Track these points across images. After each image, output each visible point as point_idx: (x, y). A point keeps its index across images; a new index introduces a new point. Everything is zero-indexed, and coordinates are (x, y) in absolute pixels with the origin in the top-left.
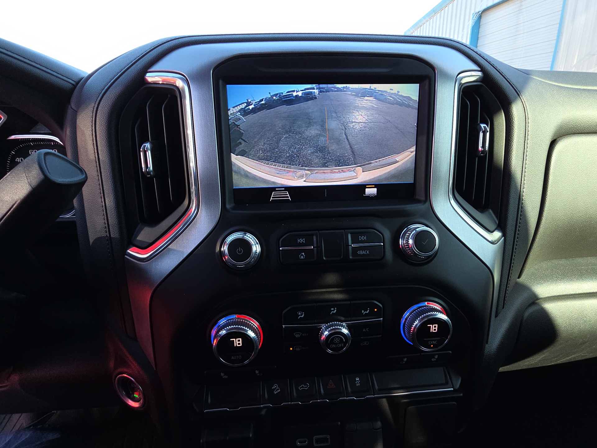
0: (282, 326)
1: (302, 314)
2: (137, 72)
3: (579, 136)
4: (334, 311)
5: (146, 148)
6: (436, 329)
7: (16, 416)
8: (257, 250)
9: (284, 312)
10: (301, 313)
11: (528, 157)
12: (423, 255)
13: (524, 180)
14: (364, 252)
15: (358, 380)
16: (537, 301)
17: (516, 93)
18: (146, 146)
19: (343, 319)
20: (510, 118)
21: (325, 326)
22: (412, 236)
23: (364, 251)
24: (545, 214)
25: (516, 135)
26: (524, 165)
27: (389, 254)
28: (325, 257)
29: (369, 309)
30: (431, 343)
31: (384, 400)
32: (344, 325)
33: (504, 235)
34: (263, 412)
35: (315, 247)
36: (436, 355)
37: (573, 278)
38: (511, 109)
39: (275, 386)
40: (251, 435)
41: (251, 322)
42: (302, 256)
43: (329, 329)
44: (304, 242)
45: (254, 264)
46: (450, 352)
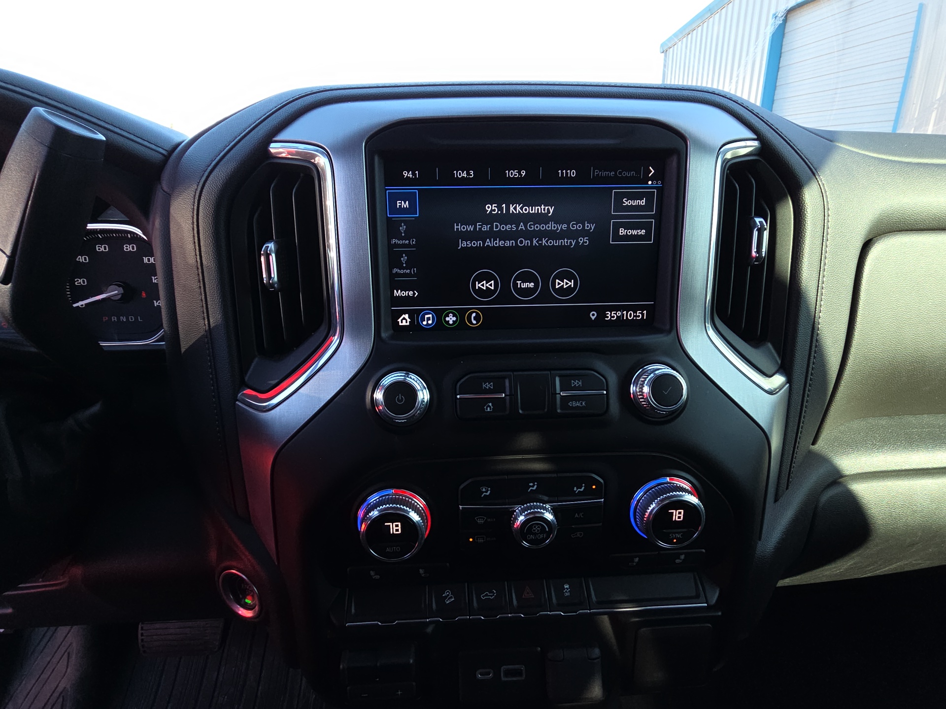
0: (459, 507)
1: (488, 490)
2: (258, 142)
3: (908, 235)
4: (533, 486)
5: (268, 250)
6: (680, 517)
7: (63, 631)
8: (424, 398)
9: (462, 487)
10: (486, 488)
11: (827, 265)
12: (664, 410)
13: (821, 301)
14: (578, 404)
15: (567, 588)
16: (841, 480)
17: (810, 172)
18: (268, 246)
19: (546, 498)
20: (799, 208)
21: (520, 508)
22: (648, 382)
23: (578, 402)
24: (853, 350)
25: (808, 234)
26: (820, 278)
27: (615, 407)
28: (522, 410)
29: (583, 485)
30: (674, 536)
31: (606, 618)
32: (547, 507)
33: (789, 381)
34: (430, 629)
35: (507, 395)
36: (682, 554)
37: (897, 446)
38: (802, 196)
39: (447, 593)
40: (411, 661)
41: (414, 500)
42: (489, 408)
43: (526, 512)
44: (492, 388)
45: (420, 418)
46: (704, 551)
